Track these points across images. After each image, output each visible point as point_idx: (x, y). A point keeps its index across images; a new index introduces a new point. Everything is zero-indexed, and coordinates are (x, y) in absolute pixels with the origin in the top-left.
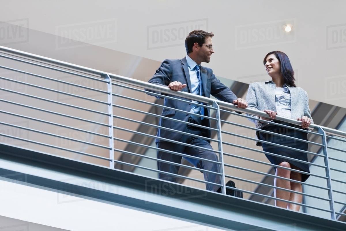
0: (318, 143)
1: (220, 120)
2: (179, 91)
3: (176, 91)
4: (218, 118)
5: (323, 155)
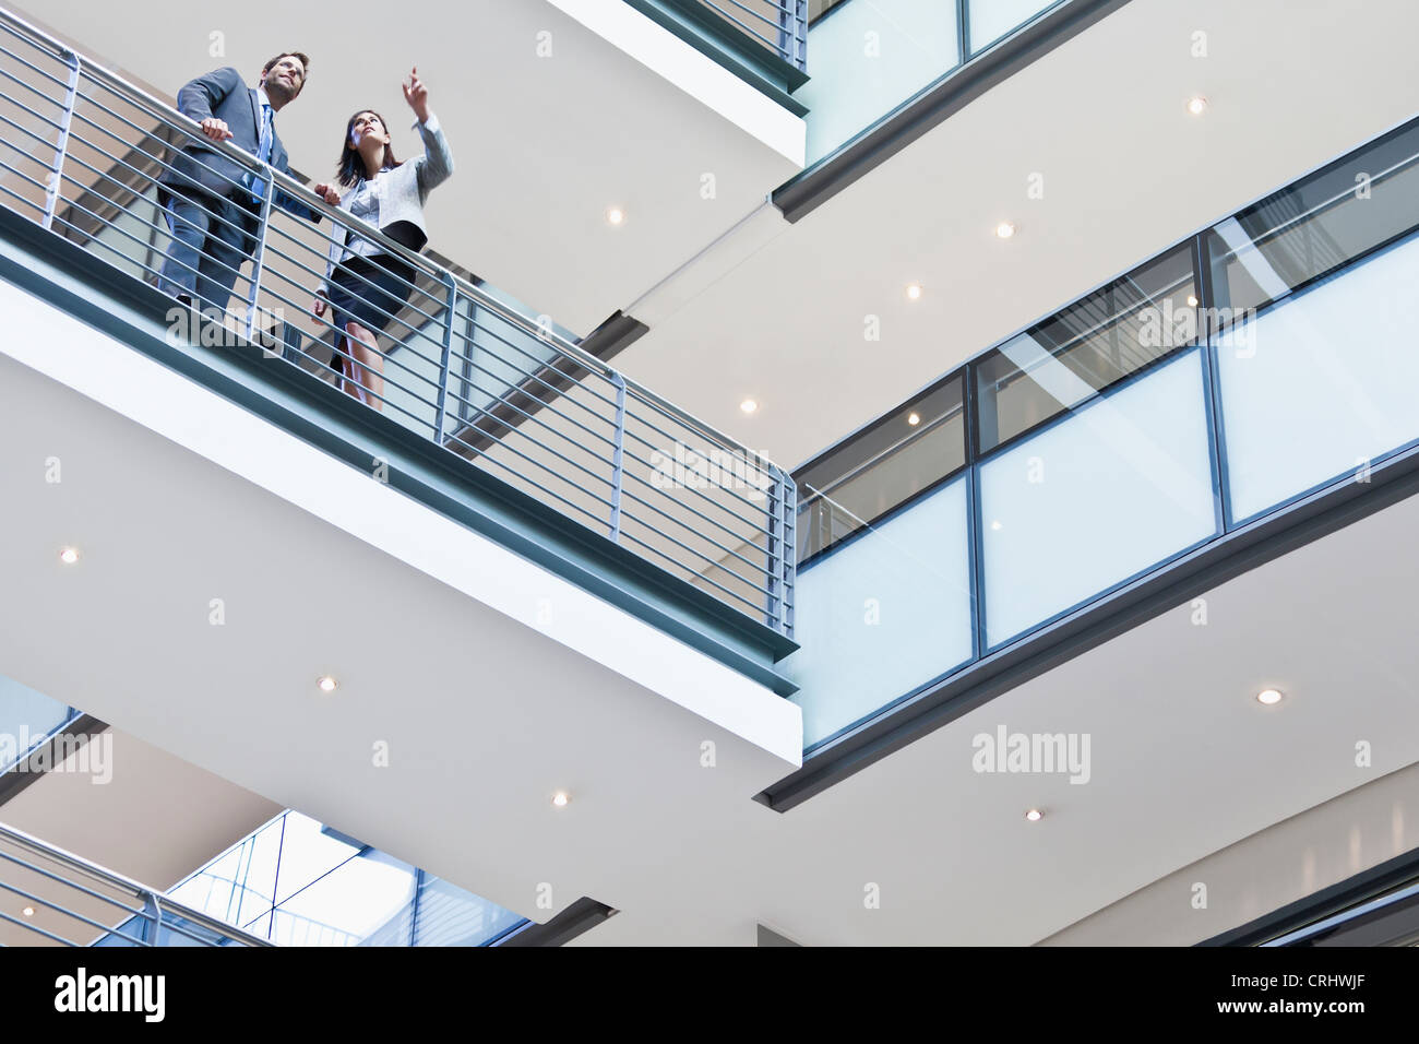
0: (440, 298)
1: (270, 203)
2: (227, 142)
3: (222, 139)
4: (267, 197)
5: (443, 323)
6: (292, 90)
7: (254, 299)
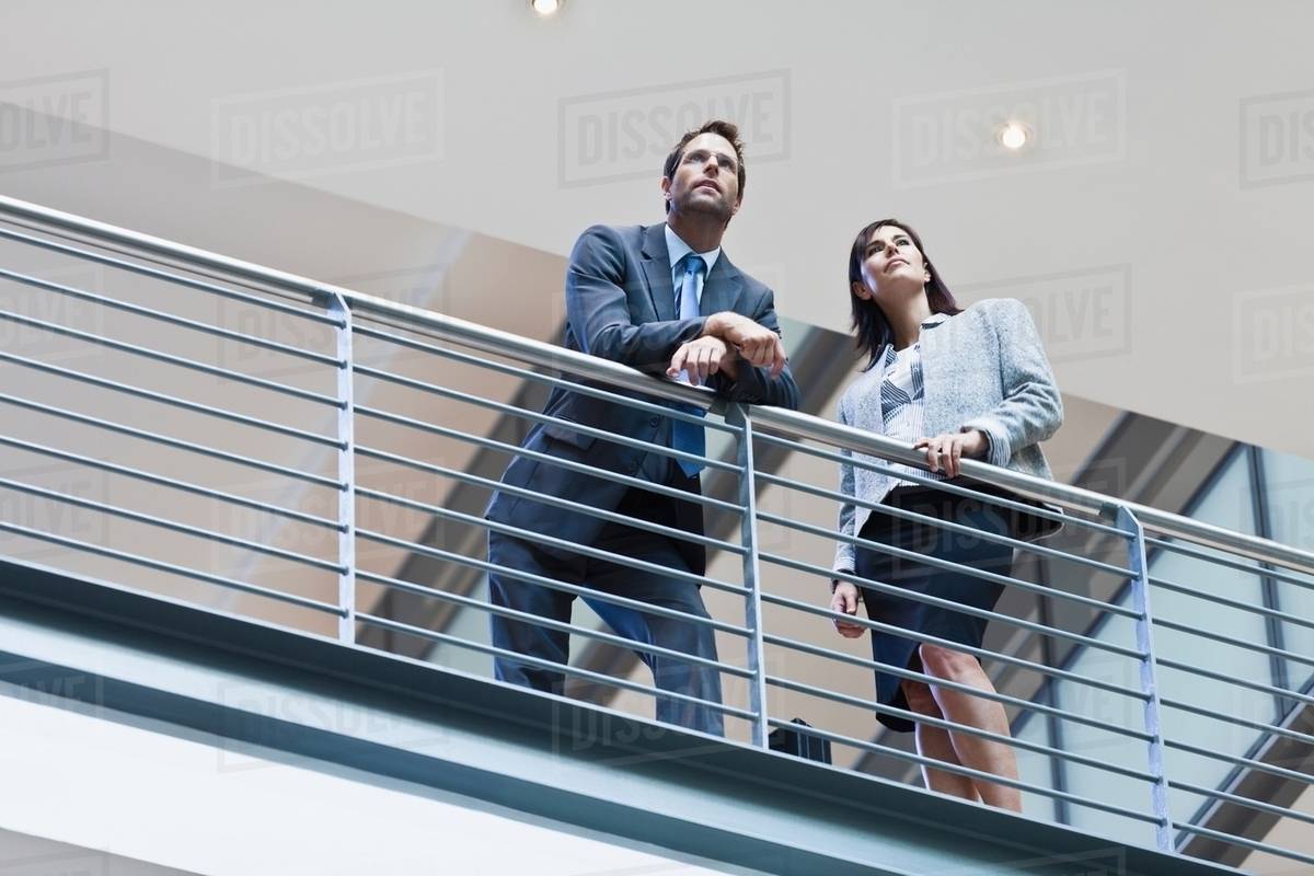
5: (1131, 611)
6: (722, 202)
7: (756, 666)
